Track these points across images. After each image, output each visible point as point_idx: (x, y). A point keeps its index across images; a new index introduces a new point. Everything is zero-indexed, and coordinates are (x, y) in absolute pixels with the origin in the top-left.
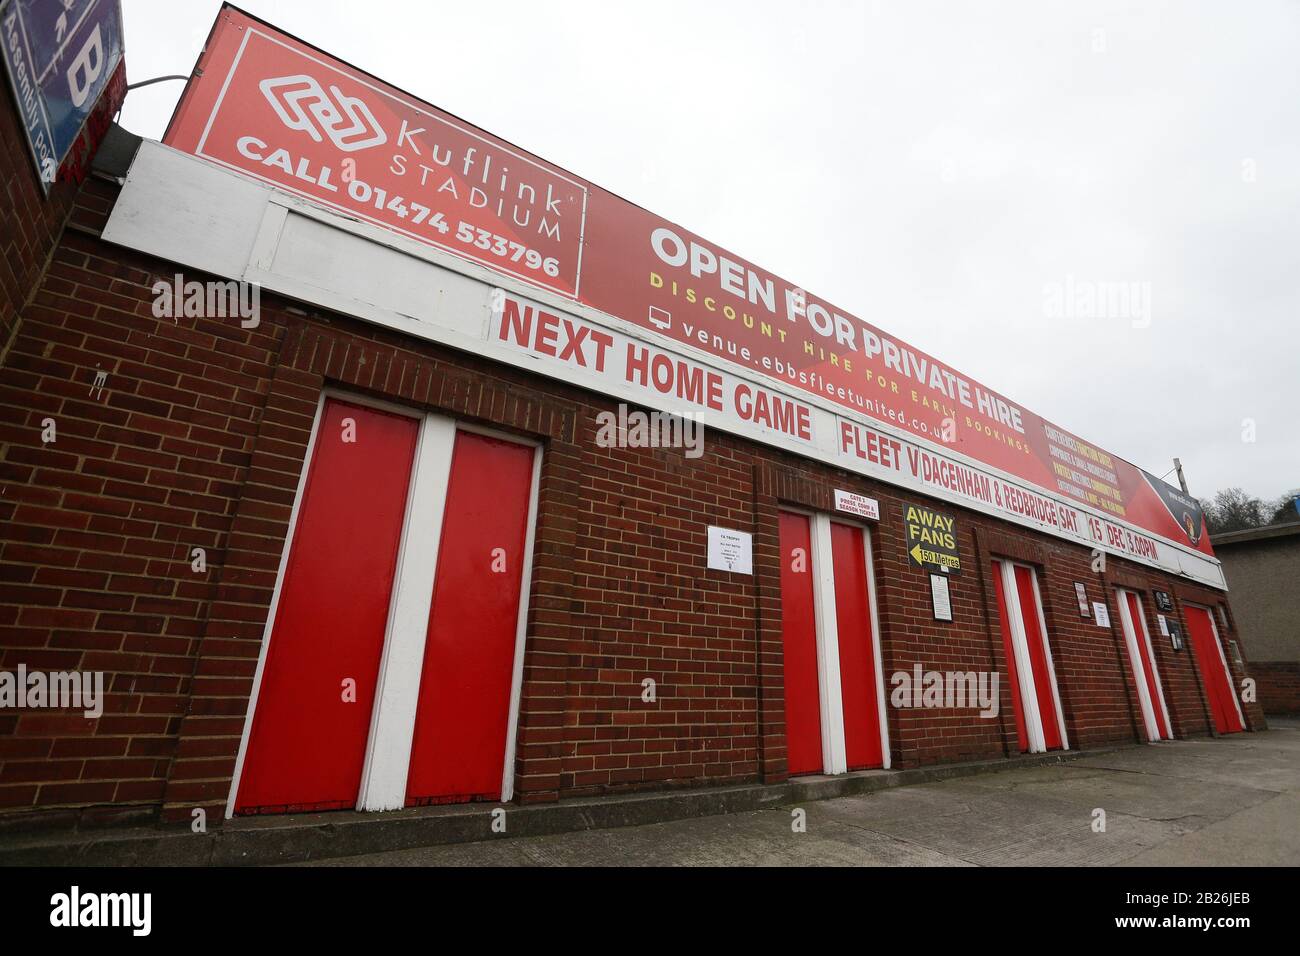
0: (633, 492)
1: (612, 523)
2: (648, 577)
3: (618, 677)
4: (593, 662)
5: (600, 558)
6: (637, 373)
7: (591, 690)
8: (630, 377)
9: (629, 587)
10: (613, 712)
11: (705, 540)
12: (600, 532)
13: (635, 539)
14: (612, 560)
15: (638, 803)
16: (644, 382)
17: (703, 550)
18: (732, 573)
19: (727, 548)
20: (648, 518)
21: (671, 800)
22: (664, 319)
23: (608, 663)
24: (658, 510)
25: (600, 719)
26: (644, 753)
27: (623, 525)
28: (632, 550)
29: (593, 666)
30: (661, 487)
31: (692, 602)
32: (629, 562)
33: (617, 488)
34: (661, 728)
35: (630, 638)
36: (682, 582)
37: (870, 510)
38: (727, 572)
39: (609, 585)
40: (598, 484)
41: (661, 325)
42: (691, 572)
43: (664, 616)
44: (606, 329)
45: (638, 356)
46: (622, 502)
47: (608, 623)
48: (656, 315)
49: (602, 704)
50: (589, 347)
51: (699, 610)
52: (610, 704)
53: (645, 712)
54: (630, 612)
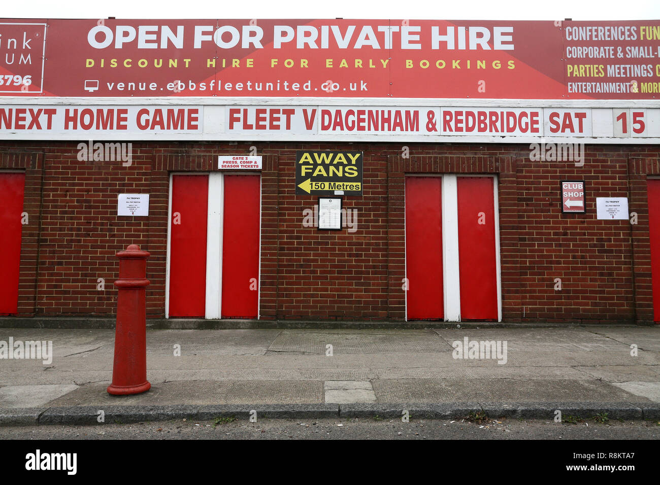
0: (74, 185)
1: (62, 201)
2: (82, 224)
3: (66, 269)
4: (53, 263)
5: (56, 218)
6: (71, 124)
7: (52, 275)
8: (67, 127)
9: (71, 229)
10: (63, 284)
11: (116, 202)
12: (56, 207)
13: (75, 207)
14: (62, 218)
15: (66, 320)
16: (75, 127)
17: (116, 207)
18: (135, 217)
19: (131, 204)
20: (82, 196)
21: (83, 321)
22: (94, 85)
23: (60, 264)
24: (88, 191)
25: (56, 286)
26: (79, 301)
27: (67, 201)
28: (73, 212)
29: (53, 265)
30: (90, 179)
31: (108, 233)
32: (72, 218)
33: (65, 184)
34: (88, 291)
35: (72, 252)
36: (102, 224)
37: (253, 164)
38: (131, 217)
39: (61, 230)
40: (54, 184)
41: (91, 89)
42: (108, 219)
43: (90, 241)
44: (42, 106)
45: (71, 114)
46: (67, 191)
47: (59, 246)
48: (89, 85)
49: (57, 281)
50: (43, 118)
51: (112, 237)
52: (62, 281)
53: (80, 284)
54: (72, 241)
